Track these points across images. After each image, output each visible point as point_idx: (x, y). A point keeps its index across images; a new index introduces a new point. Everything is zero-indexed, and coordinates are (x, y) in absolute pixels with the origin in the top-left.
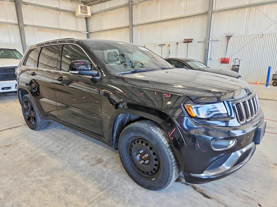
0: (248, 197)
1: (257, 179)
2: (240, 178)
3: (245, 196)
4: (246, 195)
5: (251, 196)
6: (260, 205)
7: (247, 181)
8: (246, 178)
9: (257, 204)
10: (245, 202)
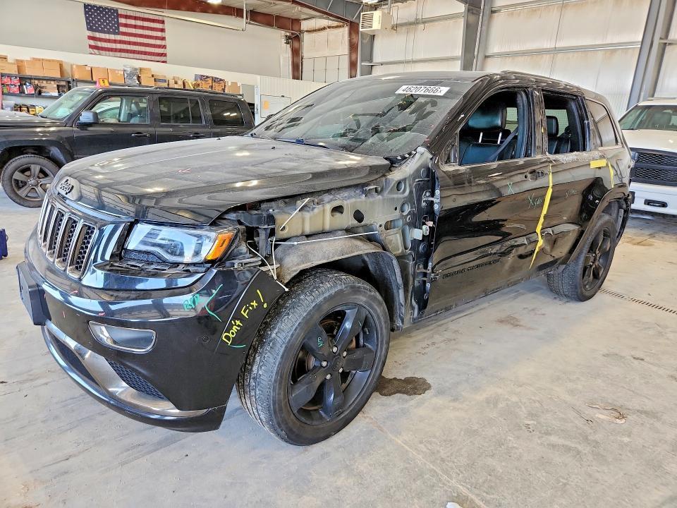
0: (31, 380)
1: (43, 422)
2: (76, 398)
3: (37, 378)
4: (36, 382)
5: (28, 384)
6: (2, 382)
7: (56, 403)
8: (64, 406)
9: (10, 381)
10: (29, 371)
